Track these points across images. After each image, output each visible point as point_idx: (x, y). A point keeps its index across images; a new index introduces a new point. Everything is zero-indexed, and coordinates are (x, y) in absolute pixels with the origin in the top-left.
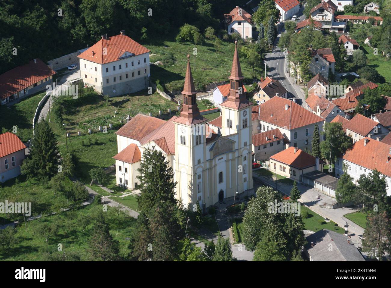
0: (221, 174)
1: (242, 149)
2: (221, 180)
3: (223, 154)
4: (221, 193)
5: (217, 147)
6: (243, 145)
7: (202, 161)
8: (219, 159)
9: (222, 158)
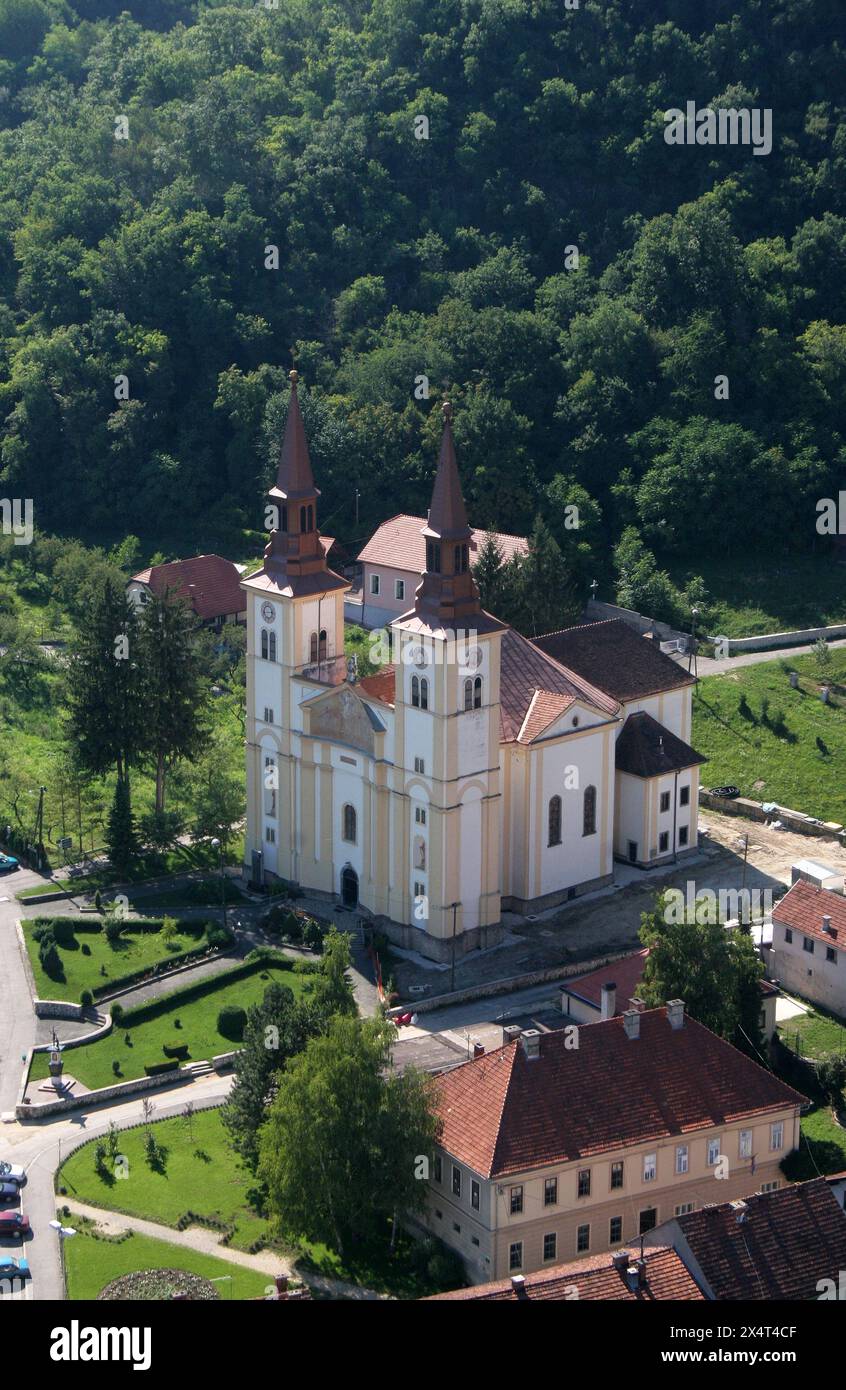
0: (350, 813)
1: (409, 777)
2: (350, 834)
3: (354, 748)
4: (350, 878)
5: (335, 713)
6: (410, 765)
7: (277, 718)
8: (344, 759)
9: (353, 762)
